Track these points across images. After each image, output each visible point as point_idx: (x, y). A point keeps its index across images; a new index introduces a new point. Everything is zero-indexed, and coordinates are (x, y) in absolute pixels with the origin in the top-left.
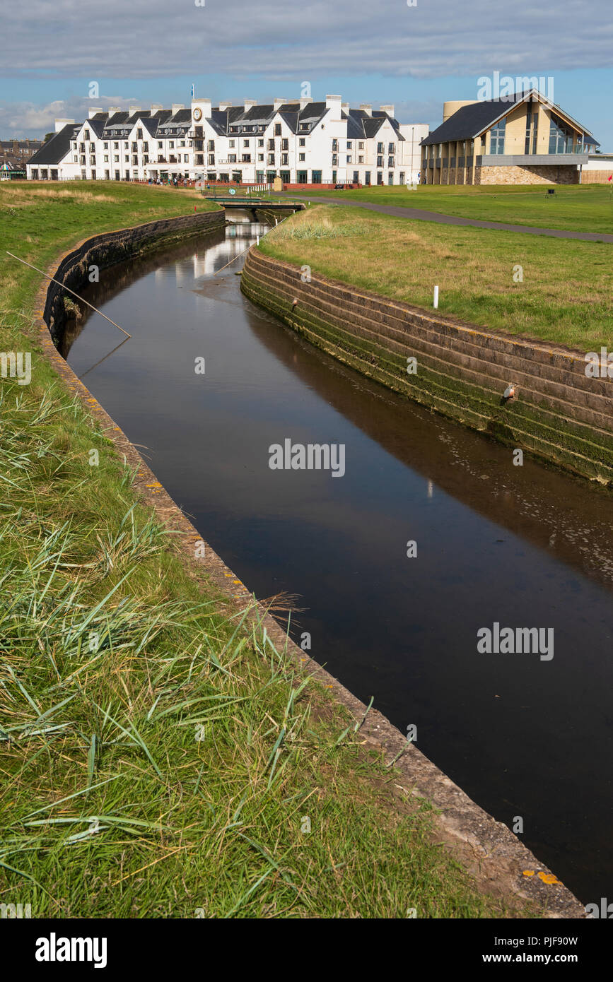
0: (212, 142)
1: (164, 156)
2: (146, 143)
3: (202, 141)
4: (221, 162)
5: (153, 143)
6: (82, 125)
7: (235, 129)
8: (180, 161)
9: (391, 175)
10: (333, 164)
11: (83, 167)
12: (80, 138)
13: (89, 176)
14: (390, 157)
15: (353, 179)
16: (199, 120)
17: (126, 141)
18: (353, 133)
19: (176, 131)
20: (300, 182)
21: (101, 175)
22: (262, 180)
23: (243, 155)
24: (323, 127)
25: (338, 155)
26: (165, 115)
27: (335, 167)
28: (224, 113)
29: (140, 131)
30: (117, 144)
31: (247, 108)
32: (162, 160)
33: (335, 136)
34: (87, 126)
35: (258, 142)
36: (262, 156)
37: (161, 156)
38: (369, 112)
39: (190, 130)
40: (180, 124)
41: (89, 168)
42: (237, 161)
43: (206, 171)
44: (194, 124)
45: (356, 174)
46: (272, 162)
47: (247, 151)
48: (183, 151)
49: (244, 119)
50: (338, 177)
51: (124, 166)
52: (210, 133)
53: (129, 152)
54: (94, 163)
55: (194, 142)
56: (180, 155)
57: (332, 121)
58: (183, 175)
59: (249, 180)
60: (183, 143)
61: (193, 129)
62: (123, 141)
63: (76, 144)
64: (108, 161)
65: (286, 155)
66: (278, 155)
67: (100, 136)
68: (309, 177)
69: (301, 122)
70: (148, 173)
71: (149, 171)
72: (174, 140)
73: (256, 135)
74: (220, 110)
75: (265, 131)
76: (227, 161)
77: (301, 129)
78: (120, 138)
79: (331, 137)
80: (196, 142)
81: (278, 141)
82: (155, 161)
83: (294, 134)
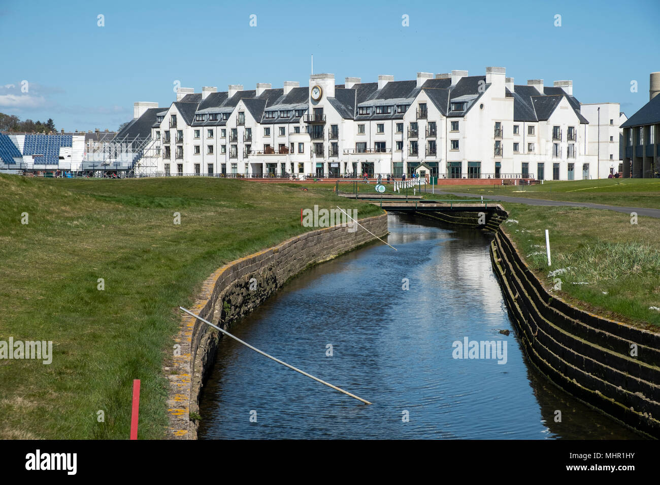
0: (335, 128)
1: (272, 146)
2: (249, 130)
3: (322, 127)
4: (347, 153)
5: (258, 130)
6: (167, 109)
7: (365, 110)
8: (292, 152)
10: (495, 154)
11: (167, 161)
12: (165, 125)
13: (174, 171)
14: (569, 145)
15: (521, 172)
16: (318, 100)
17: (223, 127)
18: (521, 115)
19: (288, 115)
20: (453, 177)
21: (189, 170)
23: (375, 143)
24: (482, 106)
25: (502, 142)
26: (274, 95)
27: (498, 157)
28: (352, 91)
29: (242, 114)
30: (211, 131)
31: (382, 84)
32: (268, 150)
33: (498, 118)
34: (174, 110)
35: (395, 128)
36: (401, 144)
37: (268, 145)
38: (540, 89)
39: (306, 113)
40: (293, 105)
41: (173, 163)
42: (368, 150)
43: (326, 163)
44: (312, 105)
45: (525, 166)
46: (415, 152)
47: (380, 138)
48: (297, 139)
49: (378, 98)
50: (503, 171)
51: (220, 160)
52: (332, 116)
53: (227, 141)
54: (181, 156)
55: (311, 128)
56: (292, 144)
57: (493, 99)
60: (297, 130)
61: (310, 111)
62: (219, 128)
63: (158, 133)
64: (198, 153)
65: (433, 143)
66: (423, 143)
67: (190, 122)
68: (464, 170)
69: (453, 100)
70: (250, 168)
71: (251, 164)
72: (286, 126)
73: (393, 117)
74: (346, 88)
75: (405, 112)
76: (355, 152)
77: (453, 109)
78: (215, 124)
79: (492, 120)
80: (315, 127)
81: (423, 125)
82: (260, 152)
83: (444, 116)
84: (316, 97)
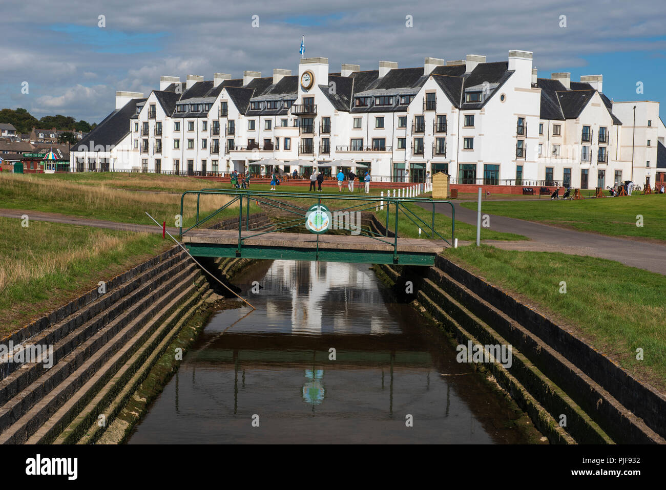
0: (327, 120)
1: (256, 141)
2: (232, 122)
3: (313, 119)
4: (339, 150)
5: (242, 122)
6: (145, 100)
7: (362, 102)
8: (277, 148)
9: (601, 175)
10: (517, 156)
11: (145, 156)
12: (143, 115)
13: (152, 167)
14: (601, 148)
16: (309, 88)
17: (205, 119)
18: (547, 112)
19: (275, 105)
20: (465, 182)
21: (168, 167)
22: (402, 177)
23: (374, 140)
24: (503, 97)
25: (526, 141)
26: (262, 85)
27: (519, 159)
28: (349, 80)
29: (224, 104)
30: (192, 123)
31: (384, 72)
32: (252, 145)
33: (522, 113)
34: (153, 99)
35: (397, 122)
36: (403, 141)
37: (253, 140)
38: (566, 83)
39: (296, 103)
40: (282, 95)
41: (151, 157)
42: (365, 148)
43: (315, 162)
44: (301, 94)
45: (549, 172)
46: (420, 151)
47: (379, 134)
48: (283, 133)
49: (378, 88)
50: (526, 176)
51: (200, 156)
52: (324, 107)
53: (207, 135)
54: (159, 150)
55: (300, 120)
56: (278, 139)
57: (517, 89)
58: (282, 168)
59: (381, 177)
60: (285, 123)
61: (299, 101)
62: (201, 120)
63: (137, 124)
64: (178, 147)
65: (442, 141)
66: (430, 139)
67: (170, 113)
68: (480, 174)
69: (468, 89)
70: (232, 165)
71: (233, 161)
72: (272, 118)
73: (394, 110)
74: (342, 76)
75: (409, 104)
76: (349, 149)
77: (468, 100)
78: (197, 116)
79: (515, 114)
80: (304, 120)
81: (430, 119)
82: (243, 147)
83: (456, 107)
84: (306, 84)
